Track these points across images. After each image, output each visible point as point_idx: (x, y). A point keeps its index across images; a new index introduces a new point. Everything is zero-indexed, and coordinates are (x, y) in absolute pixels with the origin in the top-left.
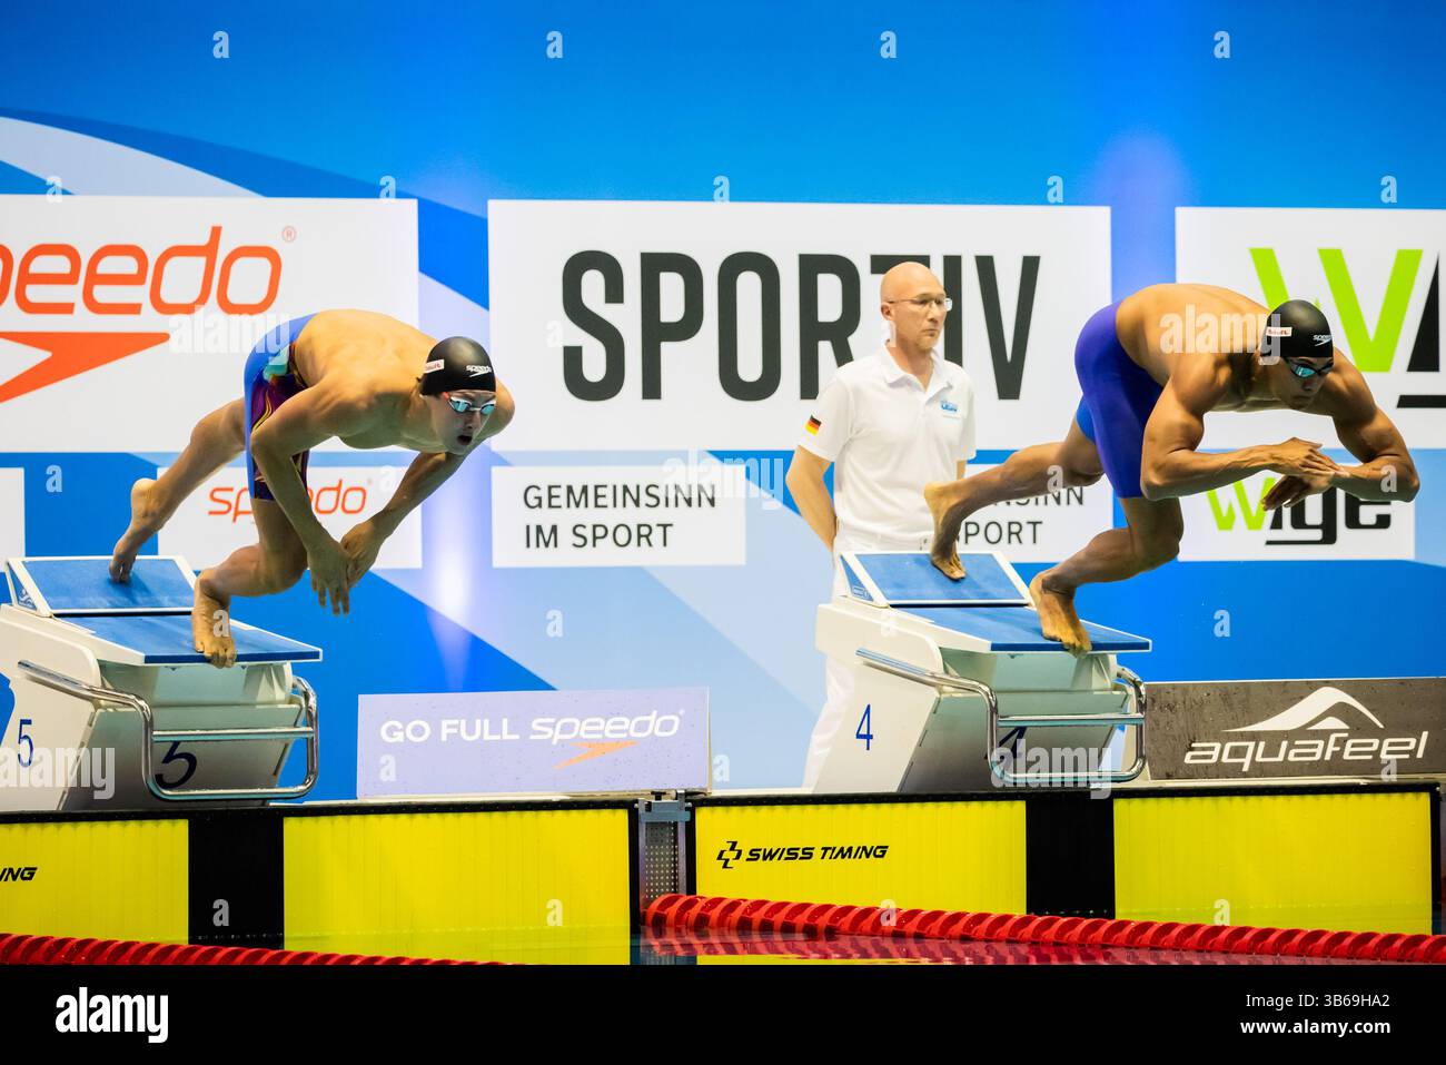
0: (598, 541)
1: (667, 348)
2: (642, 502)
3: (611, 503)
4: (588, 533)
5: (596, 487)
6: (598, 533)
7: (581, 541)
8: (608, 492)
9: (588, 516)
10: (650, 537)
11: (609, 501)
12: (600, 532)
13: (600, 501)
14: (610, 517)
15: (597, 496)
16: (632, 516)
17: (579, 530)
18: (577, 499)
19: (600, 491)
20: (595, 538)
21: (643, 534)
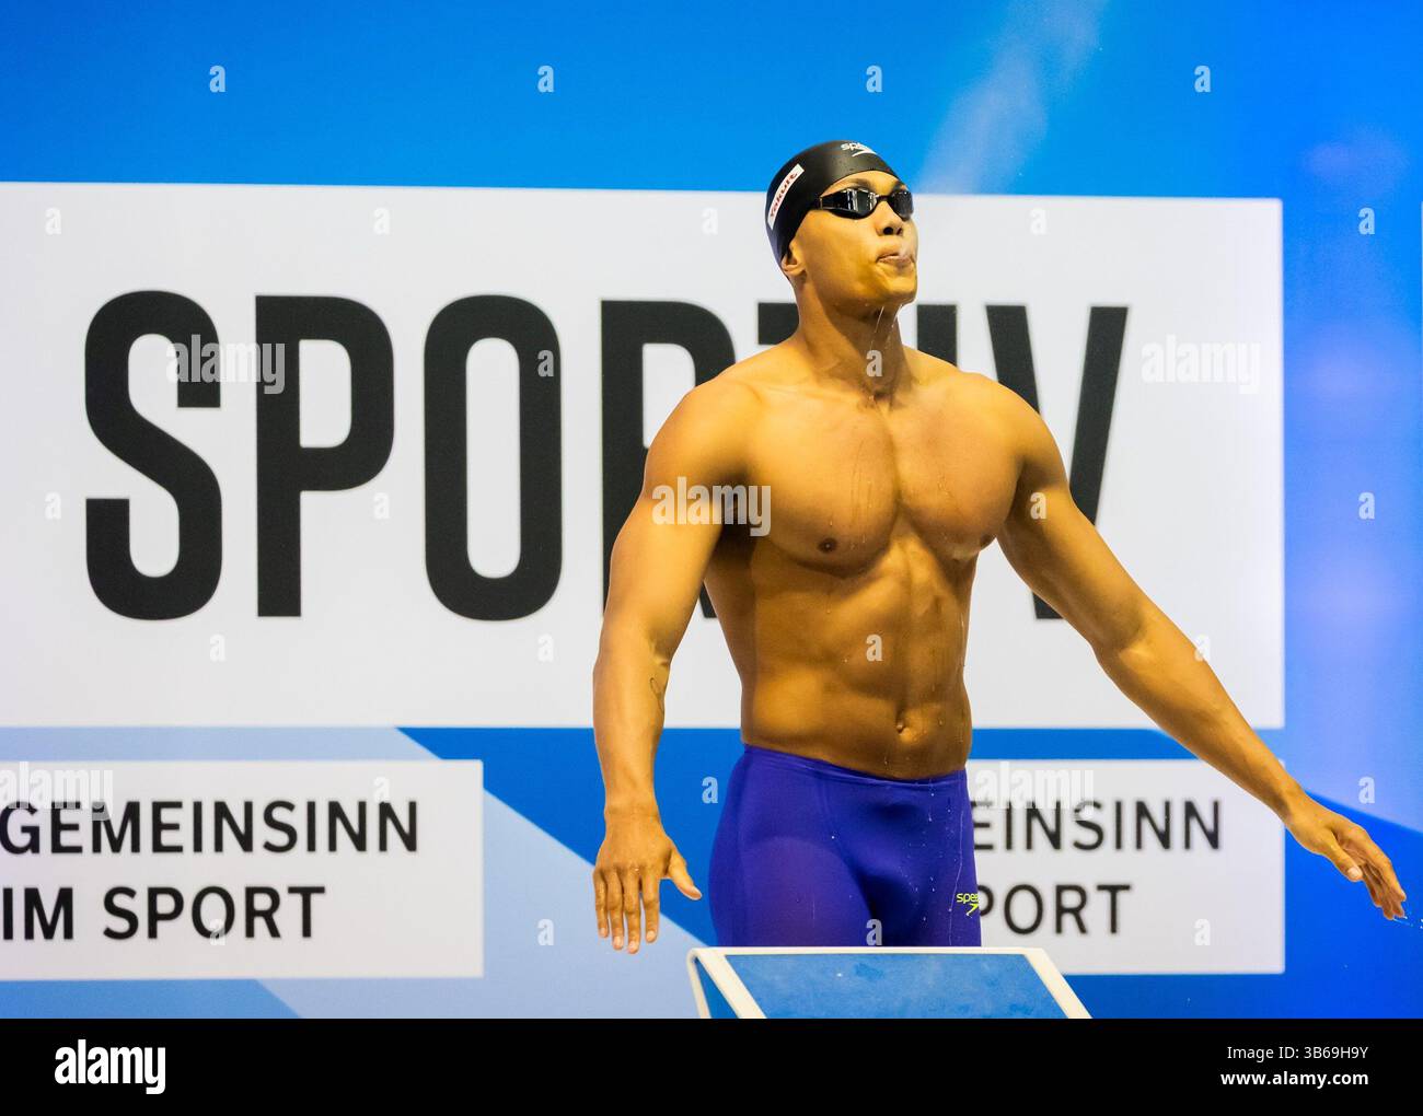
0: (161, 926)
1: (313, 505)
2: (258, 841)
3: (188, 844)
4: (139, 906)
5: (158, 807)
6: (163, 907)
7: (121, 925)
8: (184, 817)
9: (140, 869)
10: (277, 917)
11: (184, 837)
12: (165, 904)
13: (167, 838)
14: (188, 872)
15: (159, 826)
16: (236, 869)
17: (121, 901)
18: (116, 832)
19: (167, 816)
20: (154, 917)
21: (258, 910)
